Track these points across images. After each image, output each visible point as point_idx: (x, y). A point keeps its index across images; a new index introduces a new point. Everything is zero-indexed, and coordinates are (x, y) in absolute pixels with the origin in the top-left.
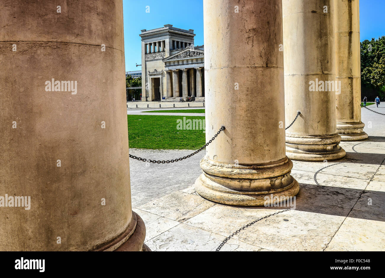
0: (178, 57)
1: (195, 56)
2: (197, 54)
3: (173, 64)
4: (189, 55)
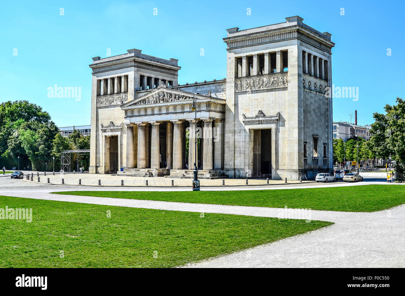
0: (145, 103)
1: (172, 101)
2: (175, 98)
3: (137, 114)
4: (163, 100)
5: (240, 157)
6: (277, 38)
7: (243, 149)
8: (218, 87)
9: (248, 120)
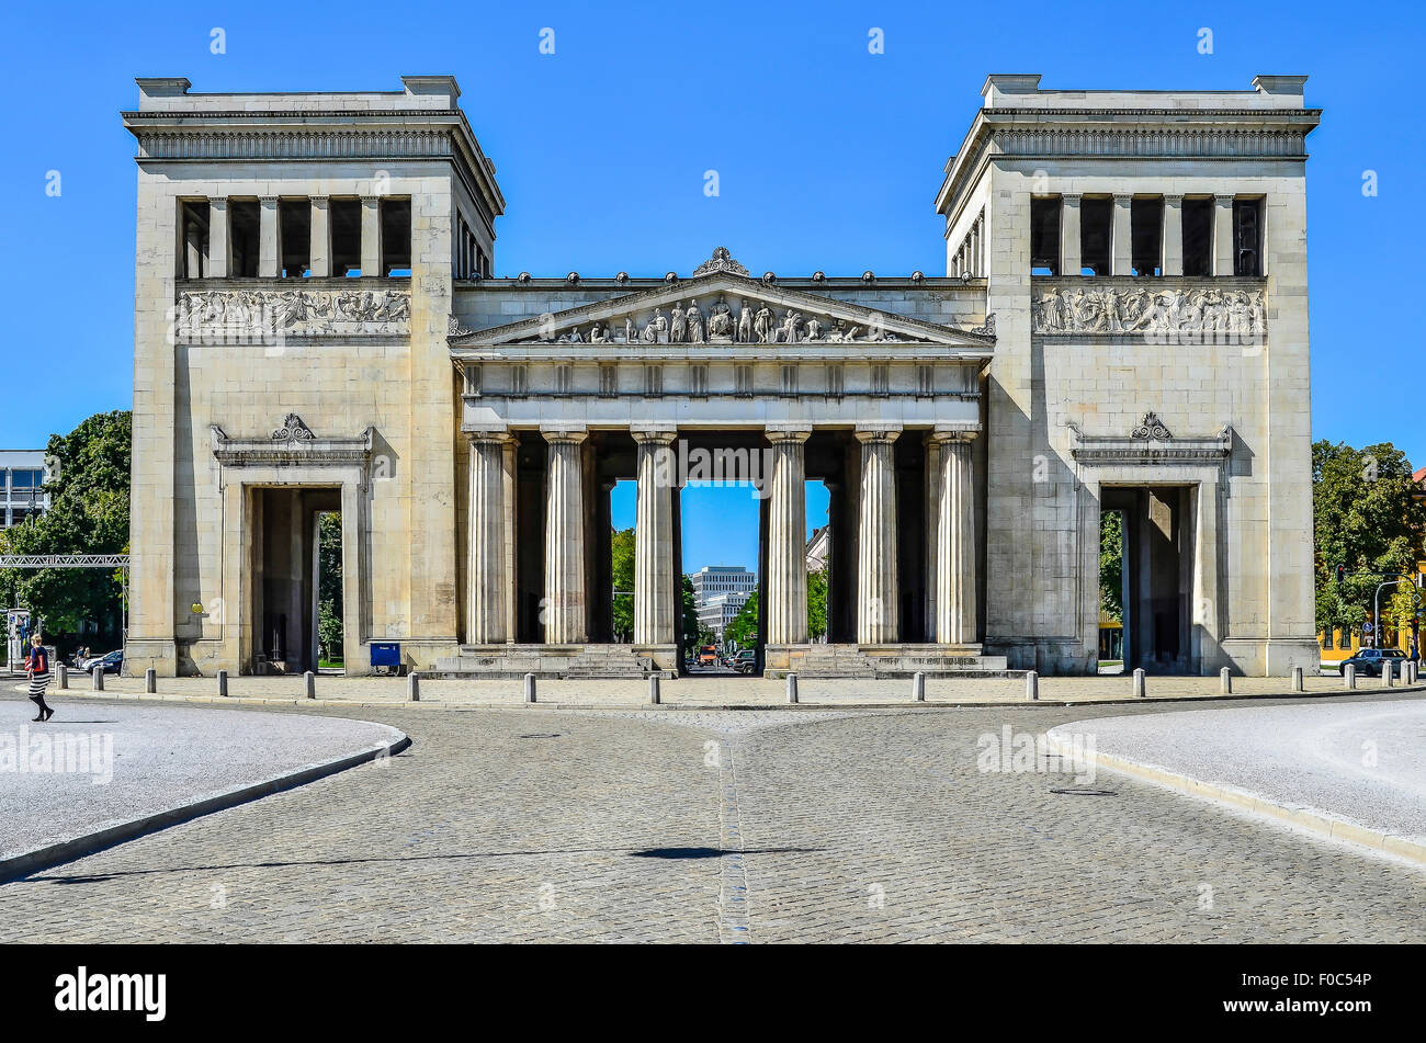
0: (612, 335)
1: (782, 338)
2: (801, 327)
3: (552, 387)
4: (729, 331)
5: (1056, 589)
6: (1222, 146)
7: (1070, 560)
8: (927, 307)
9: (1097, 446)
